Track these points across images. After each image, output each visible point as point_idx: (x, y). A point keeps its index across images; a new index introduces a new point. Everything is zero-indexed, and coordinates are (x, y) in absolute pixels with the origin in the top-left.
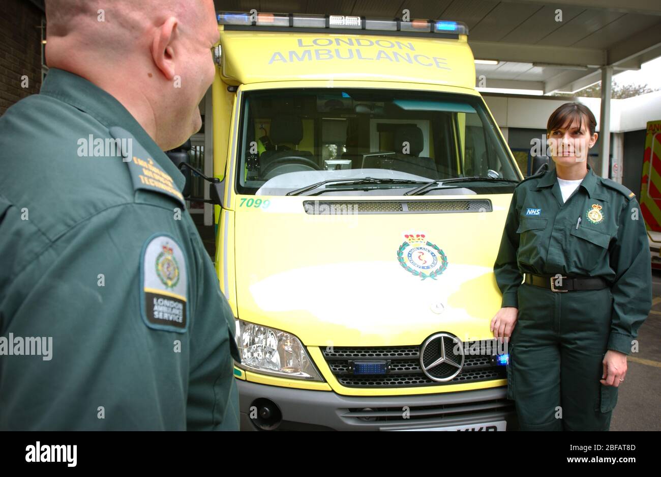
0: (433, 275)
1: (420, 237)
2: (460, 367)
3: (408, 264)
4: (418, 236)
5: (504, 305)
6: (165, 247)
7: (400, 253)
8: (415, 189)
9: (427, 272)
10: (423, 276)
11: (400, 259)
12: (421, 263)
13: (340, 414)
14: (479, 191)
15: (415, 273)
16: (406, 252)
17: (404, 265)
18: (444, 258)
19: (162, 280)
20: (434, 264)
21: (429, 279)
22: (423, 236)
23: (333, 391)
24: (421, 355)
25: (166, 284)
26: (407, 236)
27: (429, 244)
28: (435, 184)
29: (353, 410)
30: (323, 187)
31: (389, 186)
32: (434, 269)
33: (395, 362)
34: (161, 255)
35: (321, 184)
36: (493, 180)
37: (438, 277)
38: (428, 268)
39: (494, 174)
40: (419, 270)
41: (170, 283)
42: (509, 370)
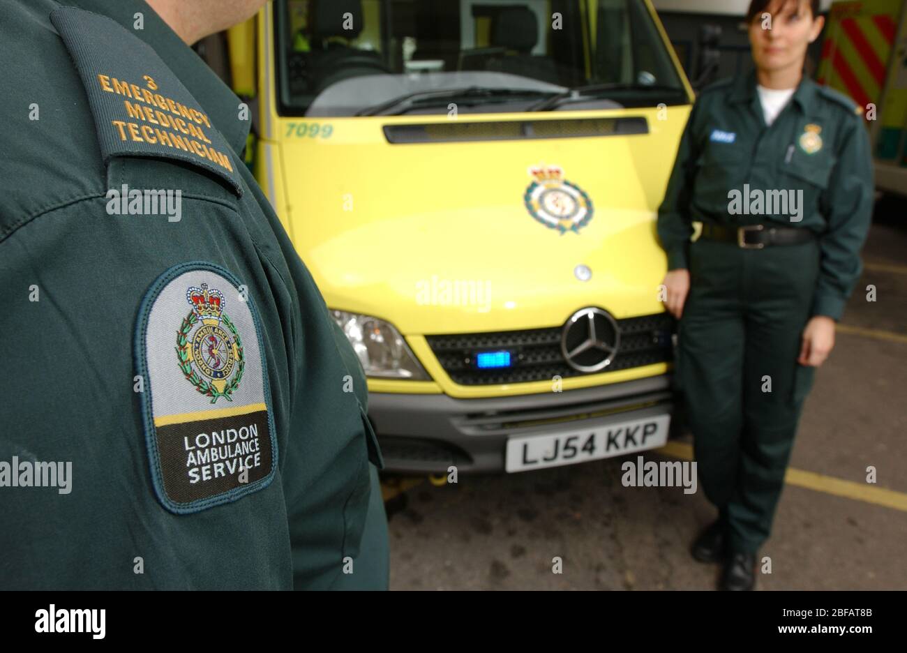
0: (575, 228)
1: (555, 175)
2: (614, 351)
3: (541, 213)
4: (550, 172)
5: (672, 267)
6: (197, 299)
7: (527, 198)
8: (540, 102)
9: (568, 224)
10: (562, 229)
11: (529, 207)
12: (557, 211)
13: (455, 422)
14: (627, 104)
15: (550, 225)
16: (535, 195)
17: (533, 213)
18: (588, 204)
19: (199, 385)
20: (575, 212)
21: (570, 234)
22: (558, 172)
23: (444, 393)
24: (562, 339)
25: (209, 392)
26: (535, 173)
27: (566, 183)
28: (568, 95)
29: (472, 416)
30: (407, 103)
31: (503, 98)
32: (577, 219)
33: (528, 350)
34: (188, 323)
35: (405, 98)
36: (647, 88)
37: (583, 230)
38: (568, 217)
39: (648, 78)
40: (555, 221)
41: (220, 385)
42: (676, 352)
